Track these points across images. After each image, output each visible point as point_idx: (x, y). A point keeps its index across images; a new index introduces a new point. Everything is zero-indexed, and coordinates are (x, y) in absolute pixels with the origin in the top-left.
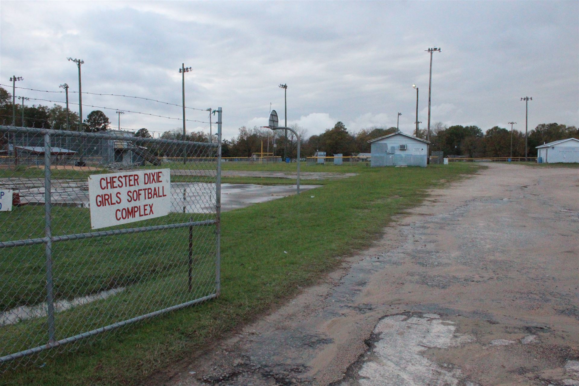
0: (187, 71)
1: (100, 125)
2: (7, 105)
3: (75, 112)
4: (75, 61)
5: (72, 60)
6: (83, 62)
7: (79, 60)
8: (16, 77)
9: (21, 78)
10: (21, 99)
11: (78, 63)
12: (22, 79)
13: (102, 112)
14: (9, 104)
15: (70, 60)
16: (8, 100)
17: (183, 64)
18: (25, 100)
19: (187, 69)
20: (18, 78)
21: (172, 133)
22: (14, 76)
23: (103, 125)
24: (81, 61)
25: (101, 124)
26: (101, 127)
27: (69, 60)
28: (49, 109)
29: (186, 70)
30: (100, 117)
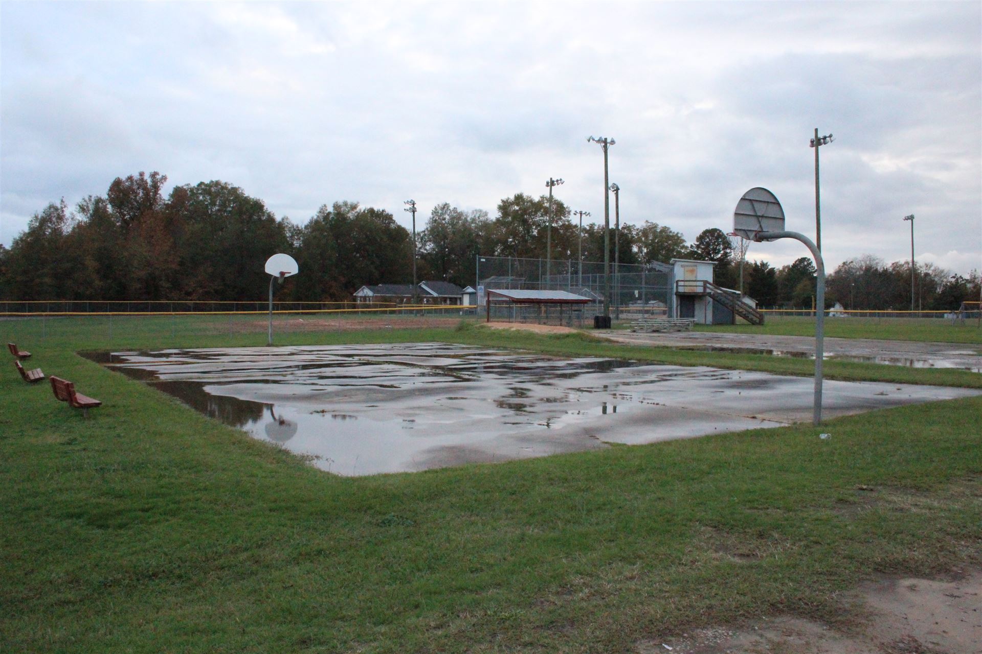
0: (825, 143)
1: (718, 253)
2: (564, 225)
3: (678, 233)
4: (599, 141)
5: (593, 140)
6: (613, 142)
7: (606, 139)
8: (555, 179)
9: (561, 180)
10: (579, 215)
11: (604, 144)
12: (562, 182)
13: (720, 231)
14: (567, 223)
15: (591, 140)
16: (565, 217)
17: (816, 130)
18: (584, 216)
19: (825, 138)
20: (557, 181)
21: (856, 265)
22: (551, 179)
23: (722, 252)
24: (609, 140)
25: (719, 251)
26: (720, 255)
27: (589, 141)
28: (638, 229)
29: (822, 141)
30: (717, 238)
